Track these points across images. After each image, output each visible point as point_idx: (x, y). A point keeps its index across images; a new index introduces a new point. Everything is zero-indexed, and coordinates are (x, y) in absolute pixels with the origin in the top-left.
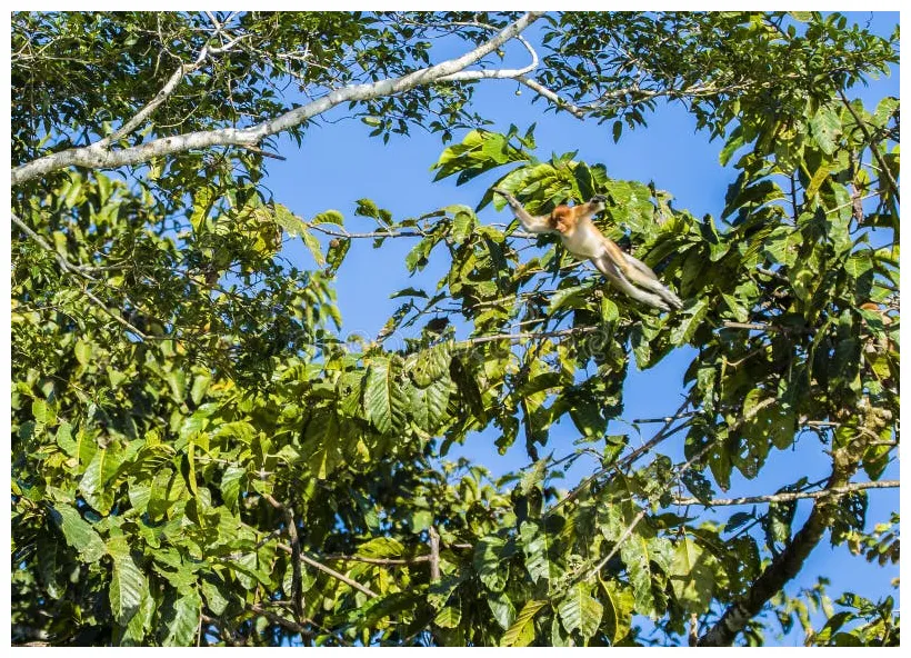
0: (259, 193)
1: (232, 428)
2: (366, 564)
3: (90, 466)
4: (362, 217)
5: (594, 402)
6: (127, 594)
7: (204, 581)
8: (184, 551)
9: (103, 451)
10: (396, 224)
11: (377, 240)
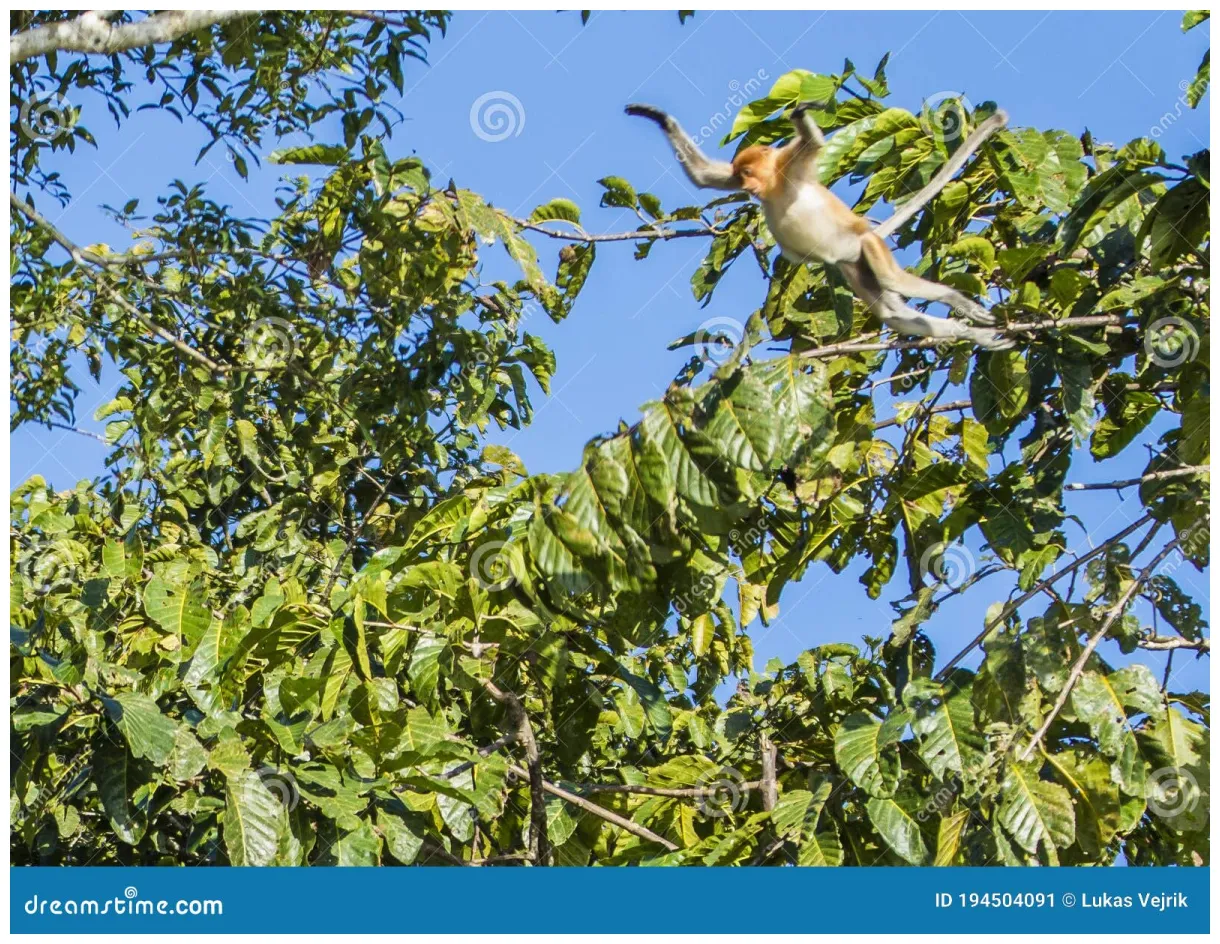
0: (380, 116)
1: (425, 573)
2: (660, 799)
3: (199, 649)
4: (611, 209)
5: (1015, 505)
6: (253, 832)
7: (380, 811)
8: (345, 765)
9: (220, 624)
10: (666, 216)
11: (639, 247)
